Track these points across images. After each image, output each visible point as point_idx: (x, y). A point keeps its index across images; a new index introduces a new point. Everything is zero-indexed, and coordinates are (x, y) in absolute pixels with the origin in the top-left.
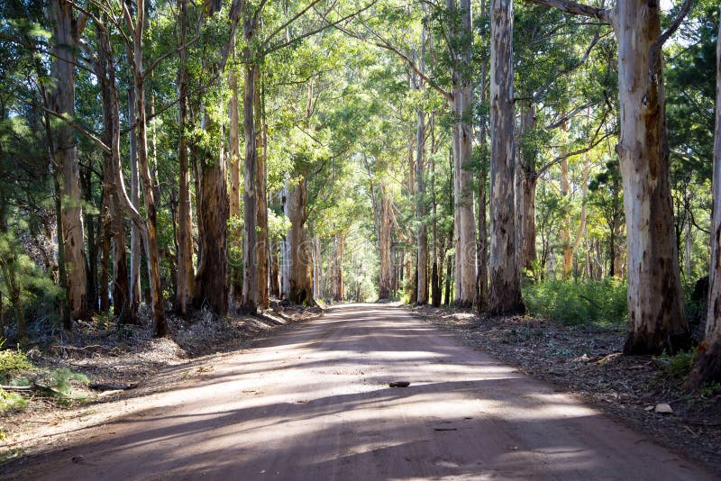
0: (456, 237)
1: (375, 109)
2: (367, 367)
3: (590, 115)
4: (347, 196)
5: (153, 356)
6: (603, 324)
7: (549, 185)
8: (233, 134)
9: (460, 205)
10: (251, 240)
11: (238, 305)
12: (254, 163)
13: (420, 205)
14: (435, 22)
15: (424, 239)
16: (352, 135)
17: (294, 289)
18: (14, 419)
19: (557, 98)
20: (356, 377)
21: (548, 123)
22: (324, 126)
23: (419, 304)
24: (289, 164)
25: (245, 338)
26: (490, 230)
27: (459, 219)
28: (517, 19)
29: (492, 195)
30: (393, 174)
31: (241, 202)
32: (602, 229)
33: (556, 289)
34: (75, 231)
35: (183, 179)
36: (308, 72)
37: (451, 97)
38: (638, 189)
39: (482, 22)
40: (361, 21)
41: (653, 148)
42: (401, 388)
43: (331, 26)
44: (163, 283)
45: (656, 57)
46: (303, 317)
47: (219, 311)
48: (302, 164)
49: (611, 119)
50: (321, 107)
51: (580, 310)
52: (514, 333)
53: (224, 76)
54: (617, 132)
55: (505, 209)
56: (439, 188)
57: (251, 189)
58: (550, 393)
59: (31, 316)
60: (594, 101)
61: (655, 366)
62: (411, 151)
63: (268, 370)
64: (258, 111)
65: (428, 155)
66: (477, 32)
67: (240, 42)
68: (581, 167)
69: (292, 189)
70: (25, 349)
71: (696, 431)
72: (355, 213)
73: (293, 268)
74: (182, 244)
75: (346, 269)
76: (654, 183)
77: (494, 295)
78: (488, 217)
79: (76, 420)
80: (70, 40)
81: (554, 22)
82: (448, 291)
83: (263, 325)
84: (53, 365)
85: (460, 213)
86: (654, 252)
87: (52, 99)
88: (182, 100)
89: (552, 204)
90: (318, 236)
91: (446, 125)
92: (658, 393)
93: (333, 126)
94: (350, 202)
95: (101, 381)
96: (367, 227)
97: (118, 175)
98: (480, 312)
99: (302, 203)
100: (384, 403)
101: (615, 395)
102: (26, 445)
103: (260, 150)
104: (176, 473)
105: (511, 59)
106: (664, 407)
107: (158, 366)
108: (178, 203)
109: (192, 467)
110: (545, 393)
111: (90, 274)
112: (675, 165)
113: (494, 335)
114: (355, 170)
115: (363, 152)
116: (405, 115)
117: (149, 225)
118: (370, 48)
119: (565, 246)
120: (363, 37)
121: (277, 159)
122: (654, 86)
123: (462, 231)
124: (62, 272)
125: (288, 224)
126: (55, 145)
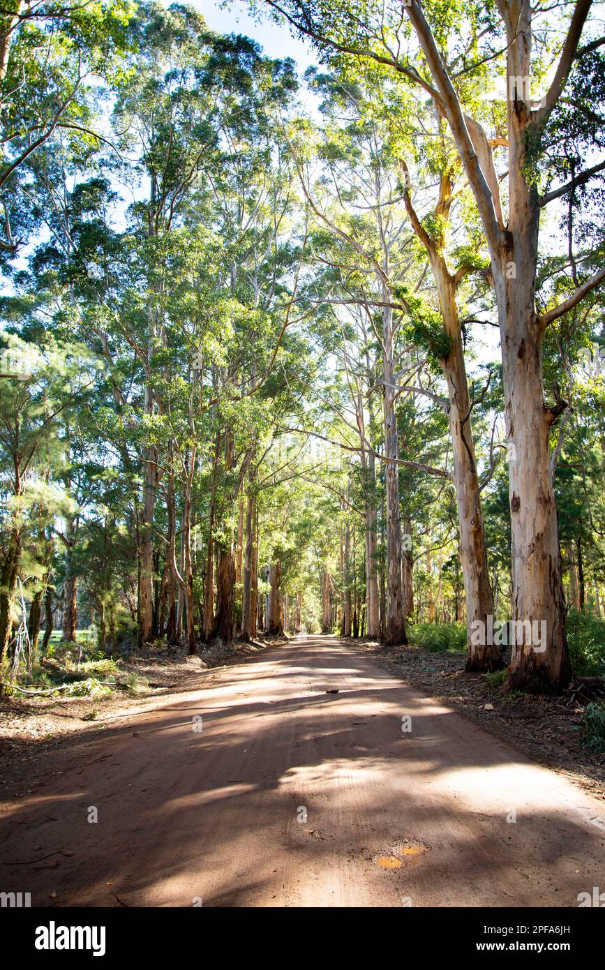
0: (367, 597)
1: (321, 521)
2: (313, 678)
3: (442, 528)
4: (305, 570)
5: (187, 667)
6: (452, 651)
7: (420, 566)
8: (239, 534)
9: (370, 578)
10: (248, 596)
11: (239, 635)
12: (251, 552)
13: (347, 579)
14: (356, 475)
15: (349, 597)
16: (308, 536)
17: (272, 626)
18: (105, 703)
19: (423, 518)
20: (306, 686)
21: (419, 532)
22: (292, 531)
23: (346, 636)
24: (271, 552)
25: (242, 656)
26: (387, 593)
27: (369, 587)
28: (400, 475)
29: (388, 573)
30: (331, 559)
31: (243, 574)
32: (451, 593)
33: (425, 629)
34: (147, 590)
35: (209, 560)
36: (283, 500)
37: (364, 516)
38: (471, 573)
39: (381, 475)
40: (314, 473)
41: (479, 550)
42: (333, 694)
43: (297, 475)
44: (195, 621)
45: (477, 499)
46: (277, 643)
47: (226, 640)
48: (278, 552)
49: (454, 532)
50: (291, 520)
51: (440, 642)
52: (401, 657)
53: (236, 502)
54: (457, 538)
55: (396, 582)
56: (357, 567)
57: (249, 566)
58: (423, 698)
59: (120, 639)
60: (444, 520)
61: (483, 679)
62: (342, 546)
63: (253, 679)
64: (254, 522)
65: (352, 548)
66: (378, 481)
67: (246, 482)
68: (438, 557)
69: (273, 567)
70: (115, 659)
71: (508, 722)
72: (309, 581)
73: (272, 613)
74: (207, 598)
75: (303, 614)
76: (480, 570)
77: (390, 633)
78: (386, 585)
79: (139, 707)
80: (154, 482)
81: (421, 477)
82: (363, 629)
83: (253, 648)
84: (130, 670)
85: (370, 584)
86: (481, 610)
87: (142, 515)
88: (212, 516)
89: (423, 578)
90: (287, 595)
91: (361, 531)
92: (485, 697)
93: (297, 531)
94: (306, 574)
95: (155, 681)
96: (316, 589)
97: (172, 558)
98: (382, 643)
99: (278, 575)
100: (323, 704)
101: (461, 698)
102: (110, 721)
103: (254, 544)
104: (192, 749)
105: (398, 496)
106: (489, 706)
107: (189, 673)
108: (206, 575)
109: (202, 745)
110: (421, 698)
111: (155, 615)
112: (490, 558)
113: (389, 657)
114: (309, 556)
115: (314, 546)
116: (339, 525)
117: (189, 588)
118: (318, 488)
119: (430, 603)
120: (315, 482)
121: (265, 550)
122: (477, 514)
123: (371, 593)
124: (139, 614)
125: (270, 587)
126: (141, 540)
